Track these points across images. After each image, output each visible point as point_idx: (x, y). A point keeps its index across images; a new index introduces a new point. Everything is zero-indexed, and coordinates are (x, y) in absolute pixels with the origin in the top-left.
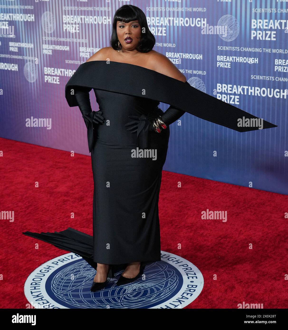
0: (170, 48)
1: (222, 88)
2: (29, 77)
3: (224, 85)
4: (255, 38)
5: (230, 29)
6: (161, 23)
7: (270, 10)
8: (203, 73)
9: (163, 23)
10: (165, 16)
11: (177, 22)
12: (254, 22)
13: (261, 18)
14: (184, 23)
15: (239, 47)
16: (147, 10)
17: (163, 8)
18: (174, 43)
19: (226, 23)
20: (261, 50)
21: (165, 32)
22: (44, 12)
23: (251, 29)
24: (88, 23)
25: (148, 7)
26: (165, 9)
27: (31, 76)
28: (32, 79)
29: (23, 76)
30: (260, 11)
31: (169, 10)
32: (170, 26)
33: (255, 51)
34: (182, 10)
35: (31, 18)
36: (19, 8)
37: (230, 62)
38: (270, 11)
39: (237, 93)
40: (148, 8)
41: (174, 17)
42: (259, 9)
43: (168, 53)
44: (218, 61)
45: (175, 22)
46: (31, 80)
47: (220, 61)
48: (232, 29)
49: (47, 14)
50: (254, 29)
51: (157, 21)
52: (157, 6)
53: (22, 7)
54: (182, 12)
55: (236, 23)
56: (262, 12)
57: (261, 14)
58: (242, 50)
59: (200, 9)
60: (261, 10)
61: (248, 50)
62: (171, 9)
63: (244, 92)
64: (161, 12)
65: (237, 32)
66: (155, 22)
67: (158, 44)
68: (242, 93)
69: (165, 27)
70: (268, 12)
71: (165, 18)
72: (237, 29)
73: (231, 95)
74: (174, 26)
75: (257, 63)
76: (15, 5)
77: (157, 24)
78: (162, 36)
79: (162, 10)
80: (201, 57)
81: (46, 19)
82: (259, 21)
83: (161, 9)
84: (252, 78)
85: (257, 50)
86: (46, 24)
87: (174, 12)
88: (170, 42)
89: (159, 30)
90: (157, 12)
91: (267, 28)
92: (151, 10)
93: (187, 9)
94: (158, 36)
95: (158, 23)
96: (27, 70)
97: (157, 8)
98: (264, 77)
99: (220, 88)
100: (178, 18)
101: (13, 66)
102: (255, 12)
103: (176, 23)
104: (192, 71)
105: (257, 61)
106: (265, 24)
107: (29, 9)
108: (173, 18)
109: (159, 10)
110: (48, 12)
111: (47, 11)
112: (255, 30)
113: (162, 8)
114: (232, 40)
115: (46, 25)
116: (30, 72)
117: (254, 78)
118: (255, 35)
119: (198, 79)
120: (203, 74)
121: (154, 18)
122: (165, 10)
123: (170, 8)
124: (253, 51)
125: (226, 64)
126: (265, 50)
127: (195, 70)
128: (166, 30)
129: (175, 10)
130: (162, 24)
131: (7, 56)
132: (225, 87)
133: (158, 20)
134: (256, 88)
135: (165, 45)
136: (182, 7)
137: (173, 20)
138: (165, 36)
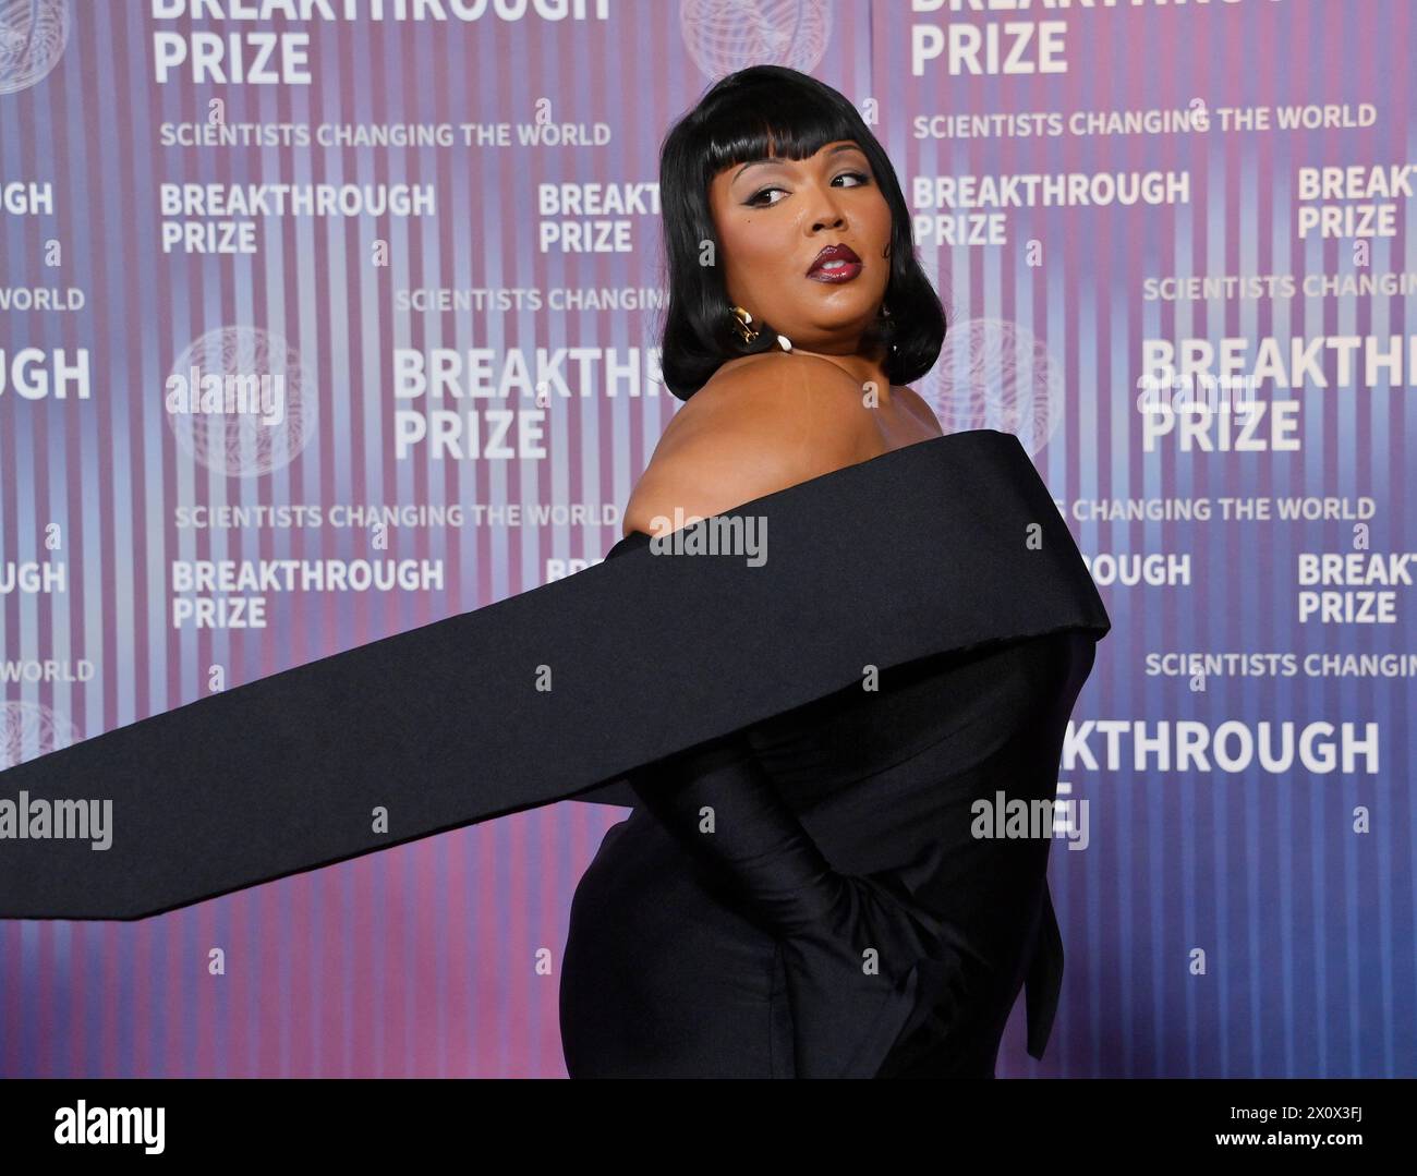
0: (1330, 523)
10: (1298, 329)
11: (1393, 360)
16: (1147, 297)
17: (1281, 279)
18: (1367, 494)
21: (1291, 425)
22: (197, 329)
24: (635, 391)
25: (1162, 277)
26: (1298, 282)
32: (1331, 391)
40: (1157, 286)
41: (1364, 330)
43: (1313, 558)
49: (229, 340)
51: (1229, 363)
64: (1265, 303)
66: (1214, 370)
69: (1297, 394)
71: (1297, 342)
74: (1363, 391)
78: (1267, 456)
79: (1272, 293)
83: (1265, 285)
88: (1330, 489)
89: (1247, 414)
94: (1233, 454)
95: (1236, 373)
97: (1231, 280)
108: (1356, 342)
110: (244, 330)
113: (1272, 280)
115: (216, 422)
122: (1292, 291)
123: (1336, 278)
128: (1299, 416)
133: (1236, 353)
135: (1289, 509)
137: (1360, 355)
138: (1293, 453)
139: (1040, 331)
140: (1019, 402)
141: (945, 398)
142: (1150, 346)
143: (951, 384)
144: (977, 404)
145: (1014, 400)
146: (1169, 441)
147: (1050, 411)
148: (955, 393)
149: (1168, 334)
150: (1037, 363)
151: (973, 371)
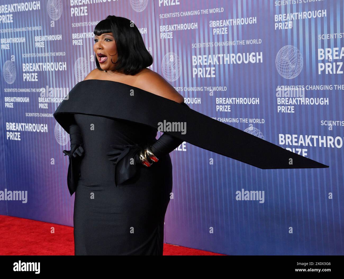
0: (220, 92)
1: (285, 139)
2: (60, 139)
3: (287, 135)
4: (324, 72)
5: (292, 63)
6: (209, 61)
7: (341, 34)
8: (261, 121)
9: (211, 61)
11: (228, 59)
12: (321, 52)
13: (329, 47)
14: (236, 60)
15: (304, 86)
16: (192, 47)
17: (211, 43)
18: (225, 86)
19: (286, 56)
20: (332, 88)
21: (214, 72)
23: (317, 62)
27: (62, 137)
28: (64, 141)
29: (54, 139)
30: (328, 37)
31: (218, 45)
33: (324, 89)
34: (234, 45)
35: (63, 67)
36: (49, 56)
37: (293, 105)
38: (341, 37)
39: (304, 145)
40: (194, 45)
42: (327, 35)
43: (218, 99)
44: (279, 105)
45: (225, 59)
46: (62, 142)
47: (281, 105)
48: (293, 63)
49: (80, 60)
50: (321, 61)
51: (205, 60)
52: (204, 42)
53: (53, 54)
54: (233, 46)
55: (299, 55)
56: (331, 38)
57: (329, 41)
58: (307, 88)
59: (255, 41)
60: (330, 35)
61: (315, 88)
62: (221, 44)
63: (313, 144)
64: (209, 48)
65: (300, 66)
66: (202, 61)
67: (206, 88)
68: (311, 145)
69: (214, 66)
70: (338, 37)
71: (214, 55)
72: (300, 63)
73: (297, 148)
75: (328, 104)
76: (45, 52)
77: (205, 64)
78: (210, 78)
80: (258, 101)
81: (79, 67)
82: (327, 49)
83: (214, 44)
84: (322, 124)
85: (327, 87)
86: (79, 72)
87: (223, 47)
88: (220, 85)
89: (208, 70)
90: (204, 48)
91: (337, 58)
92: (198, 47)
93: (239, 42)
94: (206, 78)
95: (206, 62)
96: (58, 131)
98: (338, 122)
99: (283, 139)
100: (228, 55)
101: (43, 127)
102: (322, 39)
103: (227, 61)
104: (248, 120)
105: (327, 101)
106: (335, 53)
107: (61, 56)
109: (207, 46)
110: (82, 58)
111: (80, 57)
112: (323, 61)
114: (295, 77)
115: (79, 74)
116: (61, 133)
117: (326, 125)
118: (323, 69)
119: (255, 129)
120: (261, 123)
121: (200, 56)
123: (219, 43)
124: (322, 89)
125: (289, 108)
126: (337, 87)
127: (252, 118)
128: (215, 70)
129: (225, 45)
130: (210, 63)
131: (36, 115)
132: (289, 138)
133: (205, 58)
134: (329, 137)
135: (214, 89)
136: (233, 40)
138: (214, 77)
139: (178, 55)
140: (176, 68)
141: (166, 68)
142: (193, 57)
143: (166, 65)
144: (170, 69)
145: (175, 68)
146: (197, 75)
147: (180, 70)
148: (167, 67)
149: (196, 55)
150: (178, 61)
151: (169, 63)
